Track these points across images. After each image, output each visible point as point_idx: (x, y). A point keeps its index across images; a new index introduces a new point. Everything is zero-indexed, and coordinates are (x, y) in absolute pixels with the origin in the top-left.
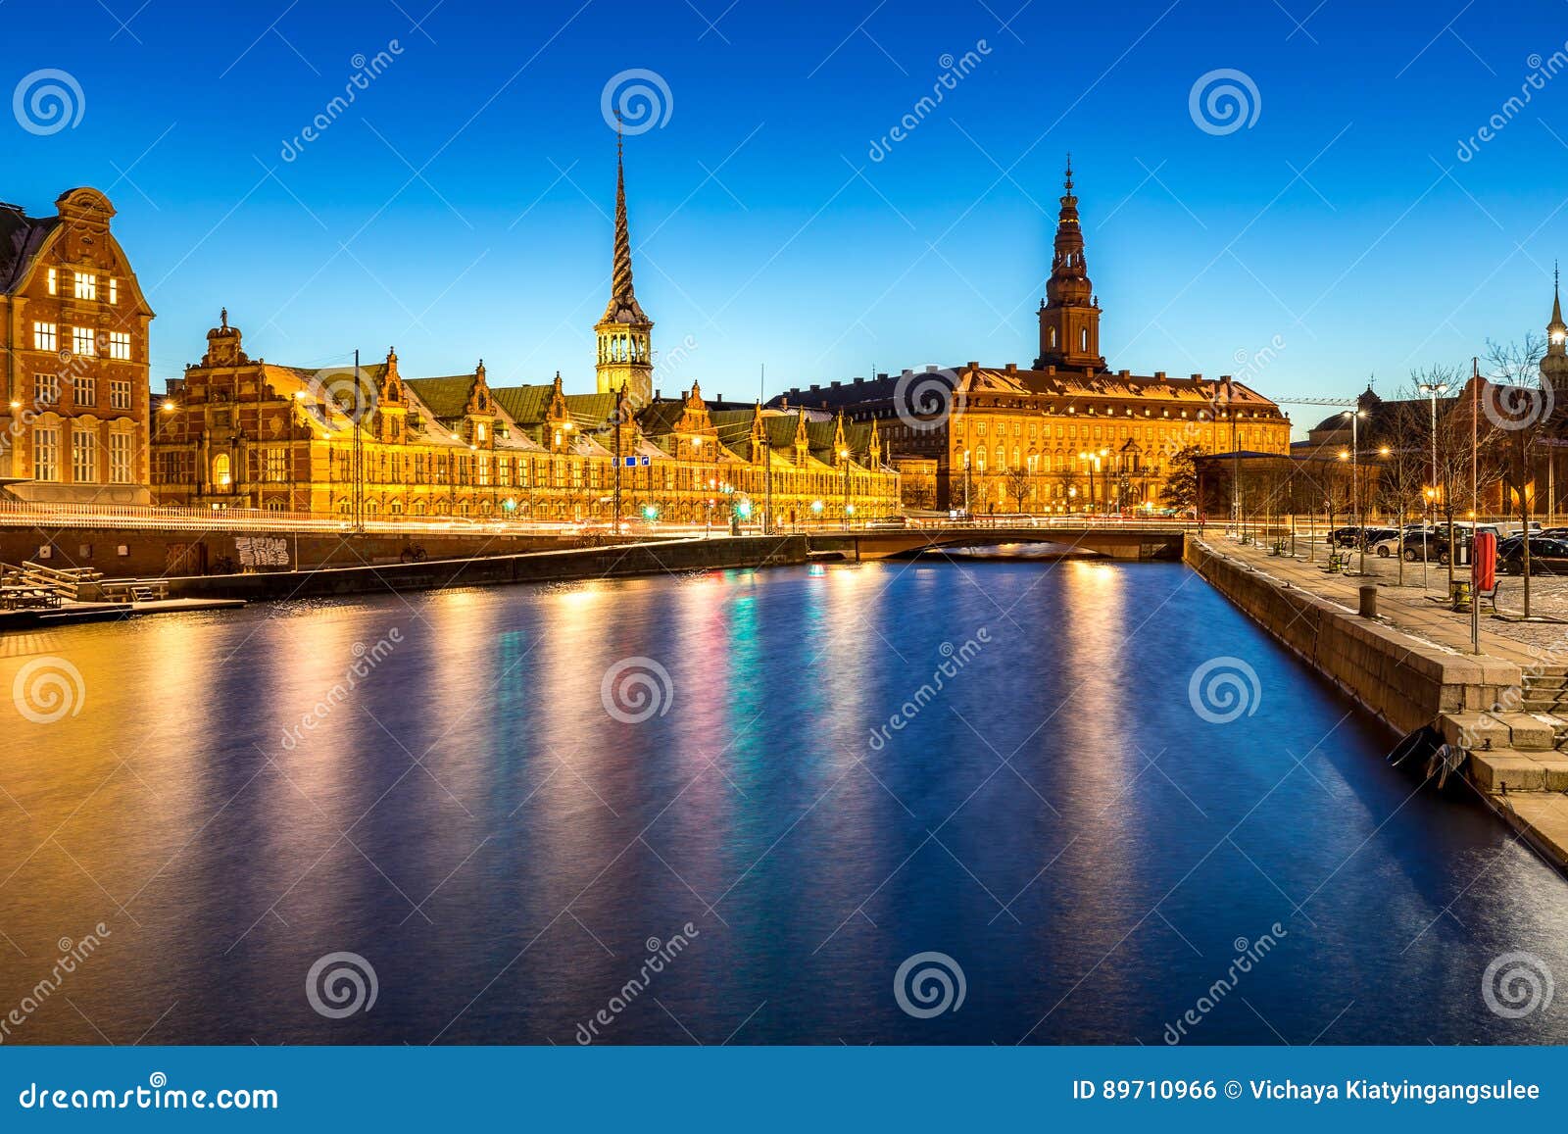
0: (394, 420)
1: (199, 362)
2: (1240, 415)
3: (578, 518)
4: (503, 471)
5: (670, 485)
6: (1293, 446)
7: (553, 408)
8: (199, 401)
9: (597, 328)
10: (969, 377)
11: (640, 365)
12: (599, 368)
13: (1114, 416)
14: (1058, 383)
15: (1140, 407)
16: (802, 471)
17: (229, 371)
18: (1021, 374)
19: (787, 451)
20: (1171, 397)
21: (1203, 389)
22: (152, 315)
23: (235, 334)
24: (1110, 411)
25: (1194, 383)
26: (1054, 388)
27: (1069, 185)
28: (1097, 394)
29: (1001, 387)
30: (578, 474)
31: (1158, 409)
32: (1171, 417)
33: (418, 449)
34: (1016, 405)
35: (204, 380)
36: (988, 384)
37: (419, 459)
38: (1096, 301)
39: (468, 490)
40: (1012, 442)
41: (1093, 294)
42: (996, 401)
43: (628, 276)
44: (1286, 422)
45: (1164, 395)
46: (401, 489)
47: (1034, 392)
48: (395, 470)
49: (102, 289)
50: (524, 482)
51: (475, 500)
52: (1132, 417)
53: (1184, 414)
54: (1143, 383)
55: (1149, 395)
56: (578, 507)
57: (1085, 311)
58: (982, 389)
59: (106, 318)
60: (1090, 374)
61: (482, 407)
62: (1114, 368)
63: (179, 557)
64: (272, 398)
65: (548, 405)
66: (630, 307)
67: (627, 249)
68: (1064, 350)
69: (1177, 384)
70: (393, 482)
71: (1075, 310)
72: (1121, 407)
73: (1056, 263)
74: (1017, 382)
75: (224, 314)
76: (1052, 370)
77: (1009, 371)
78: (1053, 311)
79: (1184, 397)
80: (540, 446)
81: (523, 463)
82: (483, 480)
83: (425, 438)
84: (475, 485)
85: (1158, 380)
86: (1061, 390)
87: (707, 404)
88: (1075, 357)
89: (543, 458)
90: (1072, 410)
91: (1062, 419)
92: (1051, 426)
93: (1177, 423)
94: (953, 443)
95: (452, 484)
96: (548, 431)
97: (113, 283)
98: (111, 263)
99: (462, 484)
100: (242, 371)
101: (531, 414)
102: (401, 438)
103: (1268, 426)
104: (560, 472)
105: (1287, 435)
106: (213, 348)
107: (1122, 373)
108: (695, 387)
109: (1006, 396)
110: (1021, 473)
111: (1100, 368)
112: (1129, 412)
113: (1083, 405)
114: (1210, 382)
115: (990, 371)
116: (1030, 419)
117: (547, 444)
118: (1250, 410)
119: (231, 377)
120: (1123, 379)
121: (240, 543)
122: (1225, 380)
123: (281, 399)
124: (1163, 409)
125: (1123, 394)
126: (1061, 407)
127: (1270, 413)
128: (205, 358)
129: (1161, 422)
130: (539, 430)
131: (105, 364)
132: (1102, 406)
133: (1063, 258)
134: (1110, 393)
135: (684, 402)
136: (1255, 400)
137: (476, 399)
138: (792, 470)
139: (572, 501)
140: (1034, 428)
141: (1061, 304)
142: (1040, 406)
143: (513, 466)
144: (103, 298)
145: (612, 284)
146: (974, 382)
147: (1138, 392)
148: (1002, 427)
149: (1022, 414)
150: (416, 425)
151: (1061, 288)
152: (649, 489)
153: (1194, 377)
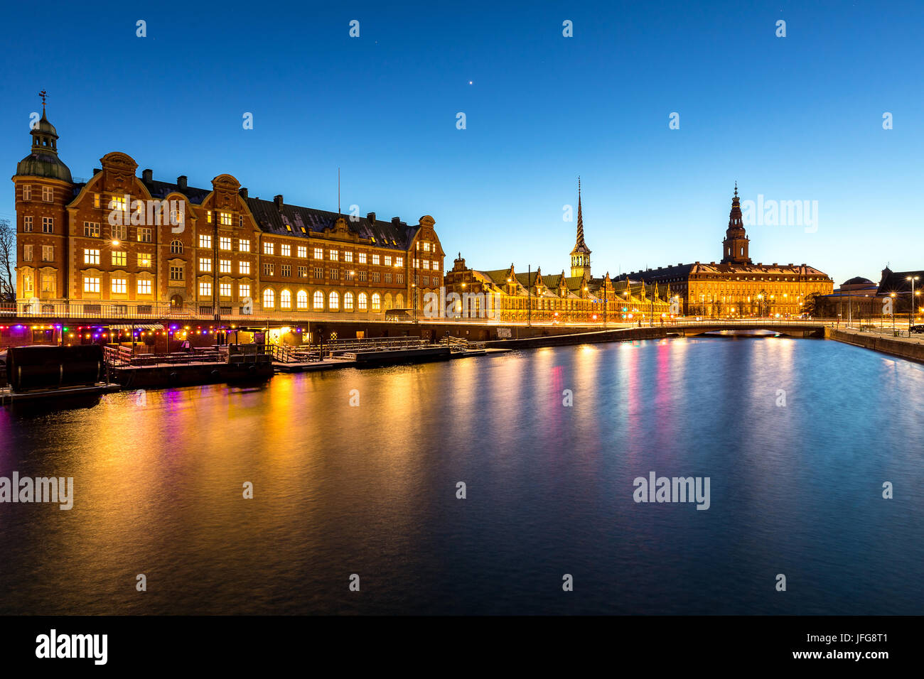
0: (513, 288)
1: (451, 270)
2: (811, 279)
3: (569, 320)
4: (546, 305)
5: (599, 309)
6: (835, 291)
7: (562, 282)
8: (451, 283)
9: (571, 254)
10: (696, 267)
11: (587, 267)
12: (572, 268)
13: (756, 281)
14: (732, 269)
15: (767, 277)
16: (643, 303)
17: (461, 273)
18: (717, 266)
19: (638, 296)
20: (781, 273)
21: (794, 269)
22: (445, 256)
23: (463, 260)
24: (754, 279)
25: (790, 267)
26: (731, 271)
27: (736, 193)
28: (749, 272)
29: (709, 271)
30: (569, 305)
31: (774, 278)
32: (780, 281)
33: (520, 298)
34: (715, 277)
35: (453, 276)
36: (704, 270)
37: (520, 301)
38: (747, 236)
39: (535, 311)
40: (714, 291)
41: (746, 234)
42: (707, 276)
43: (583, 235)
44: (832, 282)
45: (777, 272)
46: (515, 311)
47: (722, 272)
48: (513, 304)
49: (431, 247)
50: (552, 308)
51: (537, 314)
52: (764, 281)
53: (786, 279)
54: (768, 267)
55: (770, 272)
56: (569, 317)
57: (743, 240)
58: (702, 271)
59: (432, 257)
60: (745, 265)
61: (539, 282)
62: (755, 262)
63: (481, 334)
64: (475, 281)
65: (560, 282)
66: (583, 246)
67: (582, 226)
68: (734, 256)
69: (782, 268)
70: (512, 309)
71: (738, 241)
72: (758, 277)
73: (730, 223)
74: (715, 268)
75: (459, 254)
76: (730, 264)
77: (712, 264)
78: (730, 241)
79: (785, 272)
80: (557, 296)
81: (552, 301)
82: (540, 308)
83: (521, 294)
84: (537, 310)
85: (775, 266)
86: (734, 271)
87: (611, 280)
88: (738, 258)
89: (559, 300)
90: (738, 279)
91: (734, 282)
92: (729, 285)
93: (783, 283)
94: (690, 292)
95: (530, 309)
96: (560, 290)
97: (434, 245)
98: (434, 239)
99: (534, 309)
100: (465, 272)
101: (554, 285)
102: (515, 294)
103: (824, 283)
104: (564, 305)
105: (832, 287)
106: (456, 265)
107: (759, 264)
108: (608, 274)
109: (711, 274)
110: (718, 303)
111: (749, 263)
112: (762, 279)
113: (743, 277)
114: (797, 266)
115: (704, 265)
116: (720, 282)
117: (559, 295)
118: (815, 277)
119: (462, 275)
120: (759, 266)
121: (498, 330)
122: (803, 265)
123: (479, 281)
124: (777, 278)
125: (760, 272)
126: (734, 278)
127: (825, 278)
128: (453, 269)
129: (776, 283)
130: (557, 290)
131: (432, 272)
132: (751, 277)
133: (734, 221)
134: (754, 272)
135: (604, 279)
136: (817, 273)
137: (537, 280)
138: (640, 303)
139: (567, 315)
140: (722, 286)
141: (733, 238)
142: (725, 278)
143: (549, 303)
144: (431, 251)
145: (576, 239)
146: (698, 269)
147: (766, 271)
148: (710, 286)
149: (718, 281)
150: (518, 289)
151: (733, 233)
152: (593, 310)
153: (790, 265)
